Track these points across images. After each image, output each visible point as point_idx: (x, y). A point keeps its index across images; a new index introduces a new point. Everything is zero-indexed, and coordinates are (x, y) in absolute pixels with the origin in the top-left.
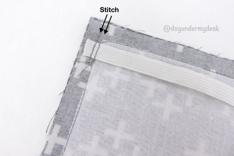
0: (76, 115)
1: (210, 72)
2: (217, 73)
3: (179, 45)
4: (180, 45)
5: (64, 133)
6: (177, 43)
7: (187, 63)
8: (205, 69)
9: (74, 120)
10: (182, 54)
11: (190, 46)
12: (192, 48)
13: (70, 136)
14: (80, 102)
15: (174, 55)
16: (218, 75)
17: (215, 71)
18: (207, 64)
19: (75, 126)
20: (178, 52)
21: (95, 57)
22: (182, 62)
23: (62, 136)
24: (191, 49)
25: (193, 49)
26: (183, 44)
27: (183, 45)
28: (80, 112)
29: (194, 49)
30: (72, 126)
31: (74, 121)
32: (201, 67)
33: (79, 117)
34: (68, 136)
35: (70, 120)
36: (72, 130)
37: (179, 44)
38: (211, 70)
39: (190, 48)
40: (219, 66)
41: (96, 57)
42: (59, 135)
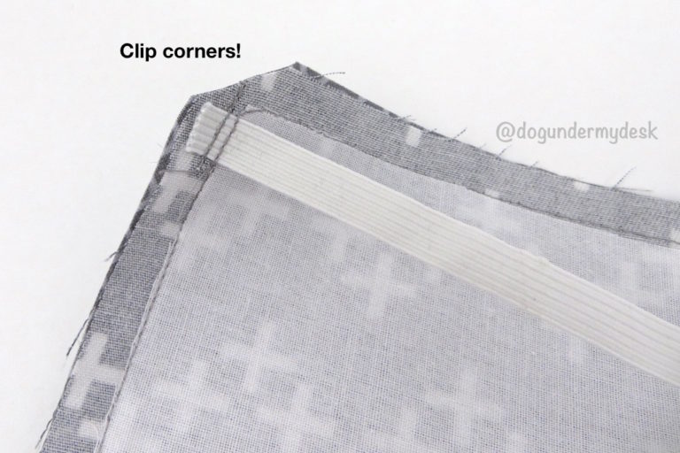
0: (147, 307)
1: (486, 198)
2: (501, 199)
3: (412, 127)
4: (415, 126)
5: (118, 355)
6: (410, 120)
7: (429, 175)
8: (473, 190)
9: (143, 320)
10: (418, 150)
11: (437, 132)
12: (442, 136)
13: (133, 362)
14: (161, 274)
15: (398, 153)
16: (503, 203)
17: (496, 194)
18: (480, 176)
19: (144, 337)
20: (409, 147)
21: (217, 157)
22: (416, 171)
23: (111, 363)
24: (439, 138)
25: (443, 139)
26: (421, 125)
27: (422, 129)
28: (158, 299)
29: (445, 137)
30: (137, 336)
31: (142, 324)
32: (463, 184)
33: (155, 314)
34: (128, 361)
35: (132, 321)
36: (136, 347)
37: (412, 124)
38: (488, 191)
39: (438, 135)
40: (506, 182)
41: (221, 157)
42: (103, 360)
